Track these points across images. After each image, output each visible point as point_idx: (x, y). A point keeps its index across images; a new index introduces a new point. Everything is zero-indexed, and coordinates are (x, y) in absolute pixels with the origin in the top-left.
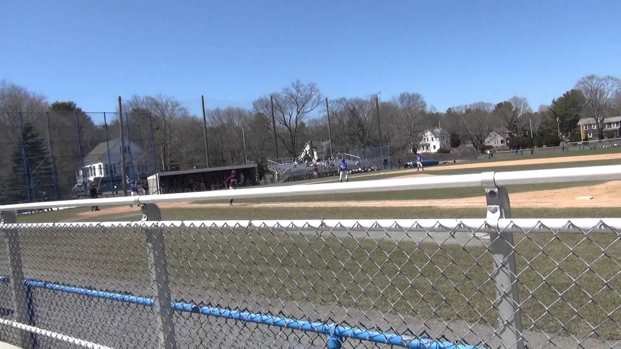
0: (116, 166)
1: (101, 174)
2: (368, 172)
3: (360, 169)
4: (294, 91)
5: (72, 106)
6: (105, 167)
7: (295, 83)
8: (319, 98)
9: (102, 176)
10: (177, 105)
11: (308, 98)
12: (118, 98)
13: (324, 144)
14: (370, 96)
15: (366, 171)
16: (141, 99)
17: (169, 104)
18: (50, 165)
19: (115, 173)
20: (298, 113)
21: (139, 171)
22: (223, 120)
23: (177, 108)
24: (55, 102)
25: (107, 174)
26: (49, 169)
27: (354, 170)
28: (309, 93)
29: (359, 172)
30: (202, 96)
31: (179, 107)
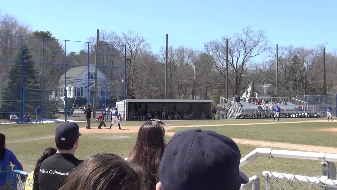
0: (84, 89)
1: (70, 95)
2: (313, 117)
3: (306, 114)
4: (244, 37)
5: (49, 35)
6: (74, 90)
7: (246, 29)
8: (266, 44)
9: (71, 97)
10: (143, 41)
11: (256, 43)
12: (97, 31)
13: (265, 86)
14: (317, 46)
15: (311, 117)
16: (108, 33)
17: (137, 39)
18: (37, 84)
19: (82, 95)
20: (246, 56)
21: (101, 96)
22: (175, 57)
23: (142, 44)
24: (36, 31)
25: (75, 95)
26: (37, 87)
27: (300, 114)
28: (258, 39)
29: (304, 117)
30: (167, 35)
31: (144, 42)
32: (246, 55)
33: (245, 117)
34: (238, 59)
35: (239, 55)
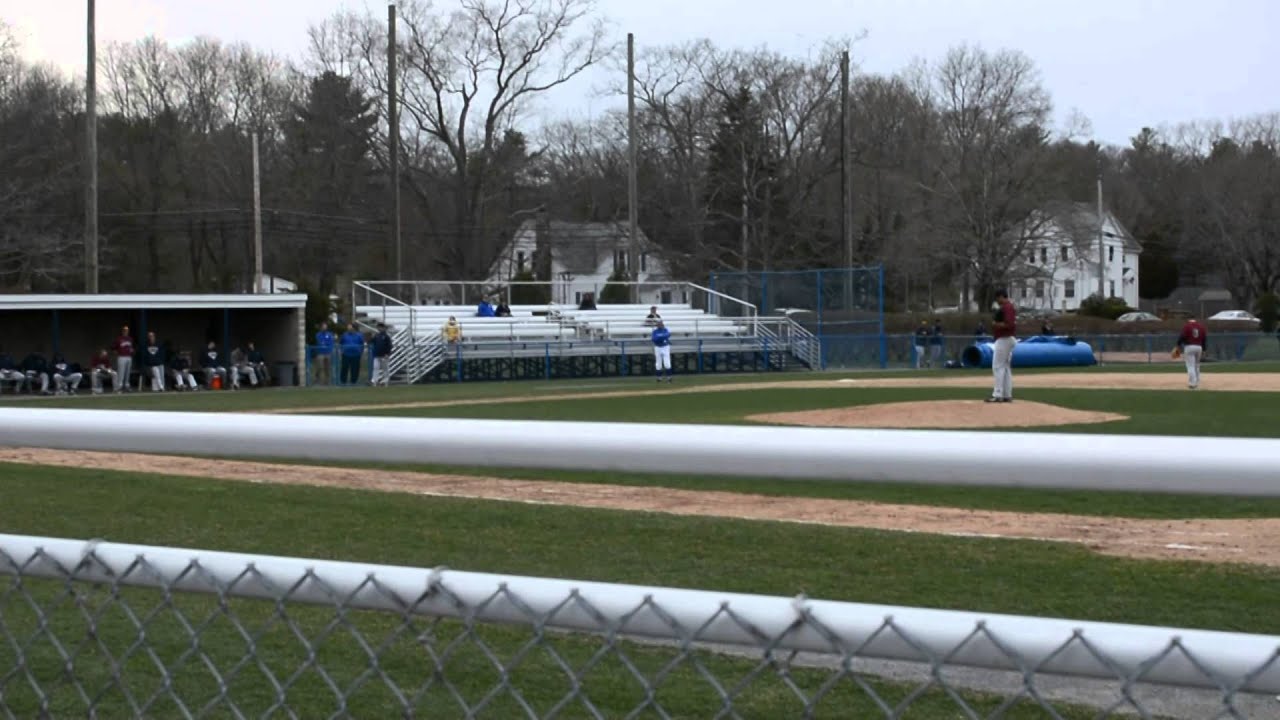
8: (598, 34)
11: (551, 27)
14: (818, 47)
20: (502, 90)
22: (170, 89)
28: (557, 8)
32: (503, 85)
33: (463, 374)
34: (467, 100)
35: (475, 84)
